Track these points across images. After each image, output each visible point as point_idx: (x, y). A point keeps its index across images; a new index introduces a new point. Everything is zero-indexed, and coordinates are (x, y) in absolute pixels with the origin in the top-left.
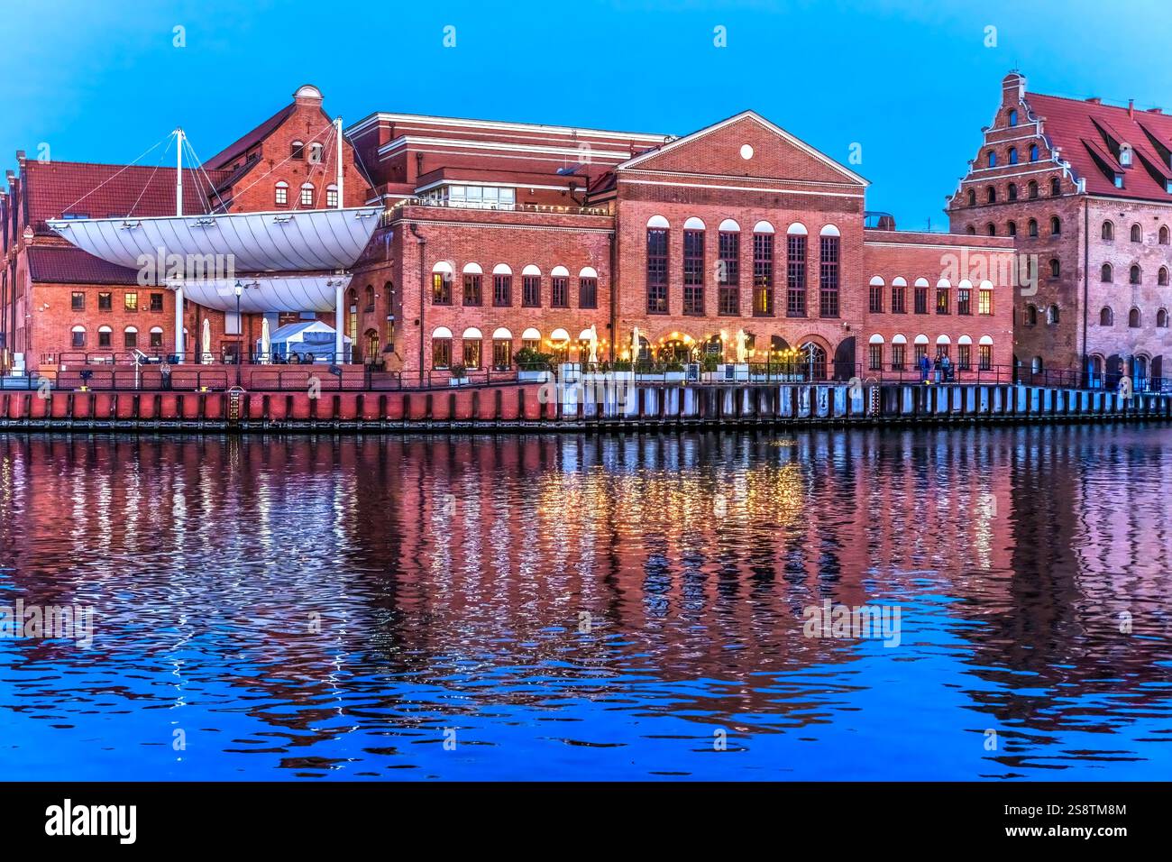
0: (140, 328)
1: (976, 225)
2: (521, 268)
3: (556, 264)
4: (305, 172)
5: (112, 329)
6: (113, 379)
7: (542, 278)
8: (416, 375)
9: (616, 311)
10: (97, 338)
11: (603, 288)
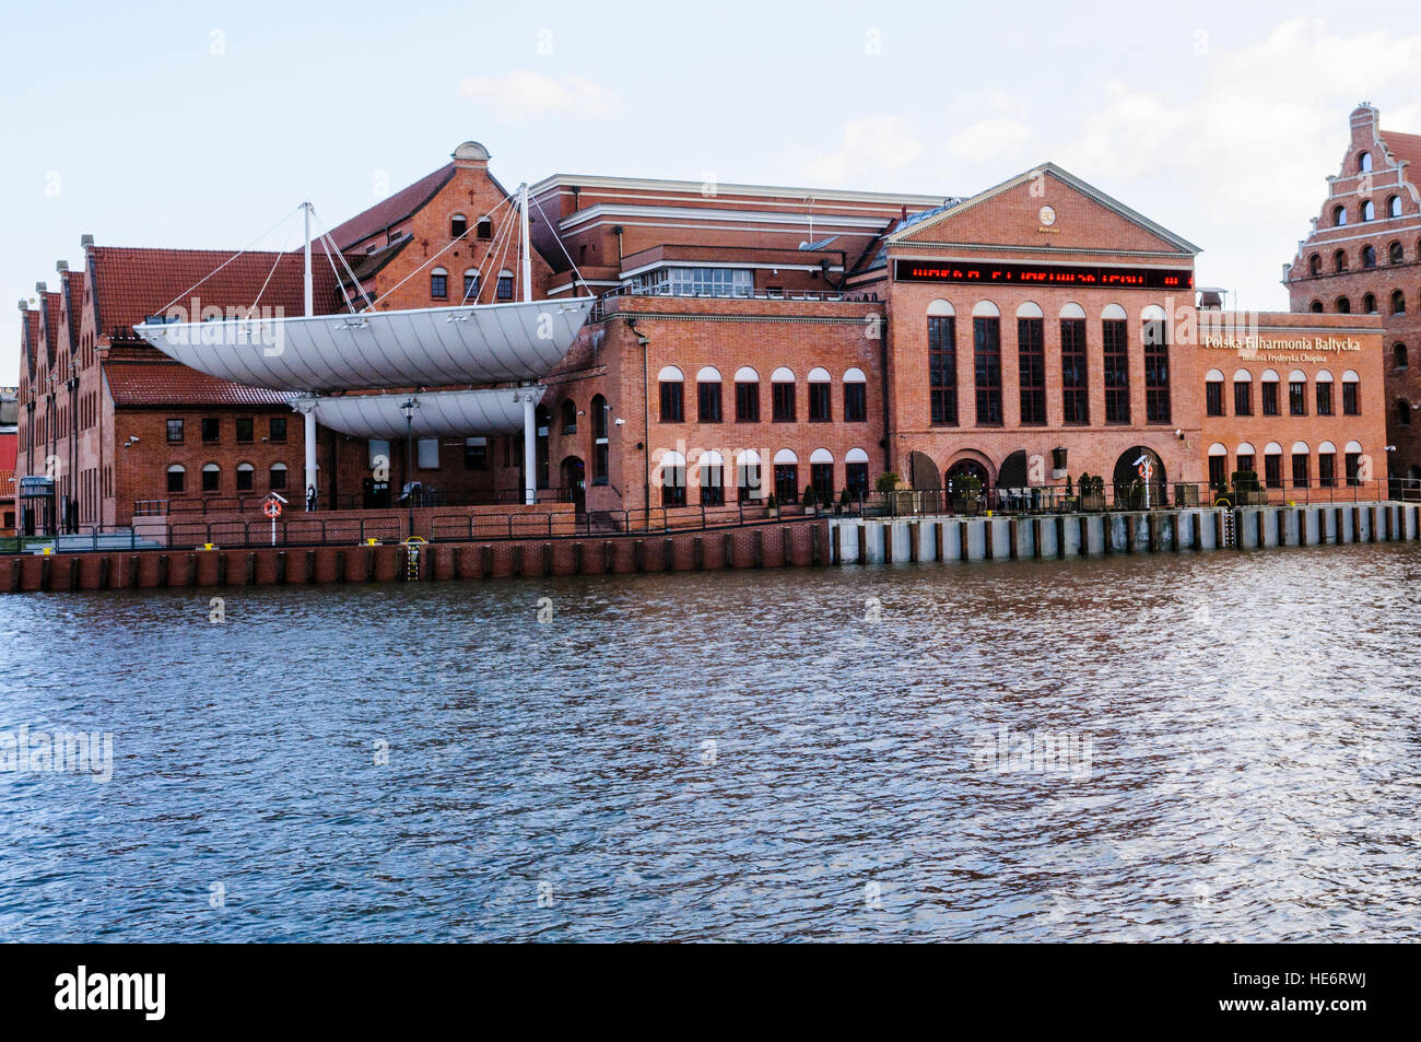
0: (257, 464)
1: (1325, 301)
2: (770, 372)
3: (813, 366)
4: (469, 254)
5: (221, 468)
6: (247, 533)
7: (797, 385)
8: (640, 514)
9: (891, 423)
10: (199, 479)
11: (872, 397)
